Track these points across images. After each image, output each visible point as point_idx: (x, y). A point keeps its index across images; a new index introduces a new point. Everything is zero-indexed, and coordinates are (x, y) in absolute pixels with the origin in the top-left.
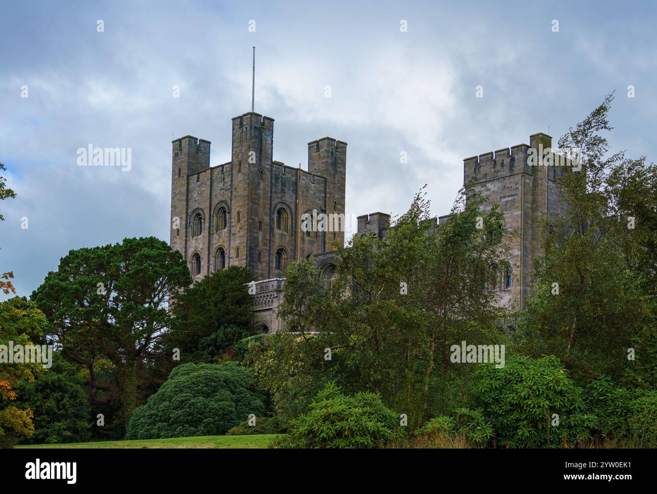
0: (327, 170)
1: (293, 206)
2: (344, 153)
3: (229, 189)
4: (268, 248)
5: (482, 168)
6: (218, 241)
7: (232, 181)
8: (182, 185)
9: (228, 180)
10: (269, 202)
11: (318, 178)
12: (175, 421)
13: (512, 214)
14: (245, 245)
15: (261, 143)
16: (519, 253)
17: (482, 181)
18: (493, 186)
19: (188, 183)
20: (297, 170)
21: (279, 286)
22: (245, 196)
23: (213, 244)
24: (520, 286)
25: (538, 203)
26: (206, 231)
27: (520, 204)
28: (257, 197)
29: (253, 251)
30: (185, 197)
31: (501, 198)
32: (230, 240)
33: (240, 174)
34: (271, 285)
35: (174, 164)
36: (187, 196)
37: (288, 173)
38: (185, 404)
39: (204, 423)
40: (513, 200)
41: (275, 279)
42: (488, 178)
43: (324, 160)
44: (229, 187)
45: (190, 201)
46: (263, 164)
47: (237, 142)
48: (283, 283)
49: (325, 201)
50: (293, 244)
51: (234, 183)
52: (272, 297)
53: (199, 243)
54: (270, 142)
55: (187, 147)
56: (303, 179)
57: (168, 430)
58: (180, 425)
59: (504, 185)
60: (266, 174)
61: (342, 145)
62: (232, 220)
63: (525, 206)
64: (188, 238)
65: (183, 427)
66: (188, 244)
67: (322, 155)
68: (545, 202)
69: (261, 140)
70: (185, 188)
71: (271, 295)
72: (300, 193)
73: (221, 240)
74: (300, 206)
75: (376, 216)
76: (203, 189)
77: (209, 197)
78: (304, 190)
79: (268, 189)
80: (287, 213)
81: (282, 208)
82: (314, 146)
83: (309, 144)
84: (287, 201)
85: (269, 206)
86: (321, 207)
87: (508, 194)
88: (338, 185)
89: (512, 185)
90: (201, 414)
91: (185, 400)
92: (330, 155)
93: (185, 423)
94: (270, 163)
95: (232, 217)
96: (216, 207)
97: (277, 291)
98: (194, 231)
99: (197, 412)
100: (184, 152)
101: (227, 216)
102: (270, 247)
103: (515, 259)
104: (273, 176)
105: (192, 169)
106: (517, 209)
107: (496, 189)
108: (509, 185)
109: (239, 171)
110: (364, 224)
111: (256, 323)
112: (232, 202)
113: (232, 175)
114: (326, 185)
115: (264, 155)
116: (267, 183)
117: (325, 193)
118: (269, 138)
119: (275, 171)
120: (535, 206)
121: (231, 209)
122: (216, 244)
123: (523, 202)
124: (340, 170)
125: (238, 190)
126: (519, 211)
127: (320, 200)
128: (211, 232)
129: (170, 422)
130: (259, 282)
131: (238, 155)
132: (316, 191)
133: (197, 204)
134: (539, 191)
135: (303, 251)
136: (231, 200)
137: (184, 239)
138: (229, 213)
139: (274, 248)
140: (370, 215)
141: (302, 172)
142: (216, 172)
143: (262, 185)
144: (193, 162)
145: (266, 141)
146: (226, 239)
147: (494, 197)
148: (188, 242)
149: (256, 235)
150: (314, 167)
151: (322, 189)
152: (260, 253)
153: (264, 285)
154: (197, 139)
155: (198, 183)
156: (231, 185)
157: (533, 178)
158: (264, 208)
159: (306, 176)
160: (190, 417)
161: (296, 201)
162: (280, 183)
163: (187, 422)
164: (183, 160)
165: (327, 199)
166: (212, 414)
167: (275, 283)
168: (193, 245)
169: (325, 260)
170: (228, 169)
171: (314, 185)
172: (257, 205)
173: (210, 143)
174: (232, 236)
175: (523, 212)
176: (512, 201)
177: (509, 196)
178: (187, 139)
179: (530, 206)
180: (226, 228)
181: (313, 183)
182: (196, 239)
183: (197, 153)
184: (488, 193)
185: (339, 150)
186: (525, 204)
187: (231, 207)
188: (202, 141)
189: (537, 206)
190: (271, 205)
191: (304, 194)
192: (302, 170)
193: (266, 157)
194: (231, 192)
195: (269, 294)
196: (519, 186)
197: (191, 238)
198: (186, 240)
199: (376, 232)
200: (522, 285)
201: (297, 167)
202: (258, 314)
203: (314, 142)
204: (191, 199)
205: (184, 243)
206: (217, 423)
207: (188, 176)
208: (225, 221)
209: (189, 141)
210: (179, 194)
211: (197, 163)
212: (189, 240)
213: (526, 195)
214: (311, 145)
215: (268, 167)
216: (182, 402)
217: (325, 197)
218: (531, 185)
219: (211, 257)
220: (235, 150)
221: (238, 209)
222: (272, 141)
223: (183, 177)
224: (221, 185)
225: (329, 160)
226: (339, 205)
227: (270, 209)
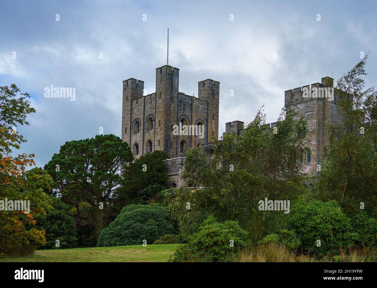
0: (209, 97)
1: (190, 117)
2: (218, 88)
3: (154, 108)
4: (176, 141)
5: (295, 96)
6: (148, 136)
7: (156, 103)
8: (128, 106)
9: (154, 102)
10: (176, 115)
11: (203, 101)
12: (125, 237)
13: (311, 122)
14: (163, 139)
15: (172, 83)
16: (316, 143)
17: (295, 103)
18: (301, 106)
19: (131, 105)
20: (192, 97)
21: (182, 162)
22: (163, 112)
23: (145, 138)
25: (326, 115)
26: (141, 131)
28: (170, 112)
29: (168, 142)
30: (130, 112)
31: (305, 113)
32: (155, 136)
33: (160, 100)
34: (177, 161)
35: (123, 94)
36: (131, 111)
37: (187, 99)
38: (130, 227)
39: (140, 237)
41: (180, 158)
42: (299, 101)
43: (207, 92)
44: (154, 107)
45: (133, 114)
46: (173, 94)
47: (159, 81)
48: (184, 160)
49: (208, 114)
50: (190, 138)
51: (157, 104)
52: (178, 168)
53: (138, 138)
54: (177, 81)
55: (131, 84)
56: (195, 102)
57: (120, 242)
58: (127, 239)
60: (175, 100)
61: (217, 83)
62: (156, 125)
63: (319, 117)
64: (131, 135)
65: (129, 240)
66: (132, 138)
67: (206, 89)
68: (330, 115)
69: (172, 81)
70: (130, 107)
71: (178, 167)
72: (194, 110)
73: (150, 136)
74: (194, 117)
75: (236, 123)
76: (140, 108)
77: (143, 112)
78: (196, 108)
79: (176, 108)
80: (187, 121)
81: (184, 118)
82: (201, 84)
83: (199, 83)
84: (186, 114)
85: (176, 117)
86: (205, 118)
87: (309, 110)
88: (215, 105)
90: (139, 233)
91: (130, 225)
92: (210, 89)
93: (130, 237)
94: (177, 93)
95: (156, 123)
96: (147, 117)
97: (181, 164)
98: (135, 131)
99: (136, 232)
100: (129, 87)
101: (153, 122)
102: (177, 140)
103: (313, 146)
104: (179, 101)
105: (134, 97)
106: (314, 119)
107: (303, 108)
108: (310, 106)
109: (160, 98)
110: (229, 127)
111: (169, 182)
112: (156, 115)
113: (156, 100)
114: (208, 106)
115: (174, 89)
116: (175, 104)
117: (208, 110)
118: (176, 79)
119: (180, 98)
120: (324, 117)
121: (155, 119)
122: (147, 138)
123: (317, 115)
124: (216, 97)
125: (159, 108)
126: (315, 120)
127: (205, 114)
128: (144, 132)
129: (122, 237)
130: (171, 159)
131: (159, 89)
132: (203, 109)
133: (136, 116)
134: (326, 109)
135: (195, 142)
136: (155, 114)
137: (129, 135)
138: (155, 121)
139: (179, 140)
140: (233, 122)
141: (195, 99)
142: (147, 98)
143: (172, 106)
144: (134, 92)
145: (175, 81)
146: (153, 135)
147: (302, 112)
148: (131, 137)
149: (169, 133)
150: (202, 96)
151: (206, 108)
152: (171, 143)
153: (174, 161)
154: (136, 80)
155: (137, 104)
156: (155, 106)
157: (323, 101)
158: (174, 118)
159: (197, 101)
160: (133, 234)
161: (192, 114)
162: (183, 104)
163: (131, 237)
164: (129, 91)
165: (209, 113)
166: (145, 233)
167: (180, 160)
168: (135, 139)
169: (207, 147)
170: (154, 97)
171: (201, 105)
172: (170, 117)
173: (143, 82)
174: (156, 134)
175: (317, 120)
176: (311, 114)
177: (310, 112)
178: (131, 80)
179: (321, 117)
180: (153, 129)
181: (201, 104)
182: (136, 135)
183: (137, 88)
184: (298, 110)
185: (216, 86)
186: (319, 116)
187: (155, 118)
188: (139, 81)
189: (325, 117)
190: (177, 116)
191: (196, 111)
192: (195, 97)
193: (175, 90)
194: (156, 109)
195: (176, 166)
196: (315, 106)
197: (133, 135)
198: (130, 136)
199: (236, 131)
200: (317, 161)
201: (192, 95)
202: (170, 177)
203: (202, 82)
204: (133, 113)
205: (129, 137)
206: (147, 238)
207: (132, 101)
208: (152, 126)
209: (132, 81)
210: (126, 110)
211: (137, 93)
212: (132, 136)
213: (319, 111)
214: (200, 83)
215: (176, 95)
216: (128, 226)
217: (208, 112)
218: (322, 105)
219: (144, 145)
220: (157, 86)
221: (159, 119)
222: (178, 81)
223: (129, 101)
224: (150, 106)
225: (210, 92)
226: (216, 116)
227: (177, 119)
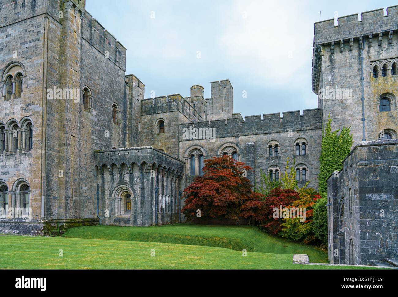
24: (42, 149)
27: (43, 50)
40: (35, 47)
59: (25, 28)
89: (34, 28)
